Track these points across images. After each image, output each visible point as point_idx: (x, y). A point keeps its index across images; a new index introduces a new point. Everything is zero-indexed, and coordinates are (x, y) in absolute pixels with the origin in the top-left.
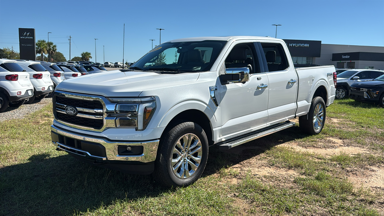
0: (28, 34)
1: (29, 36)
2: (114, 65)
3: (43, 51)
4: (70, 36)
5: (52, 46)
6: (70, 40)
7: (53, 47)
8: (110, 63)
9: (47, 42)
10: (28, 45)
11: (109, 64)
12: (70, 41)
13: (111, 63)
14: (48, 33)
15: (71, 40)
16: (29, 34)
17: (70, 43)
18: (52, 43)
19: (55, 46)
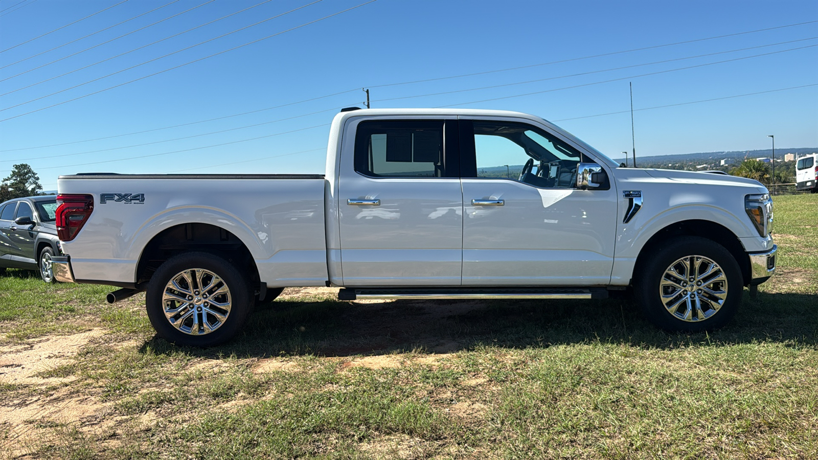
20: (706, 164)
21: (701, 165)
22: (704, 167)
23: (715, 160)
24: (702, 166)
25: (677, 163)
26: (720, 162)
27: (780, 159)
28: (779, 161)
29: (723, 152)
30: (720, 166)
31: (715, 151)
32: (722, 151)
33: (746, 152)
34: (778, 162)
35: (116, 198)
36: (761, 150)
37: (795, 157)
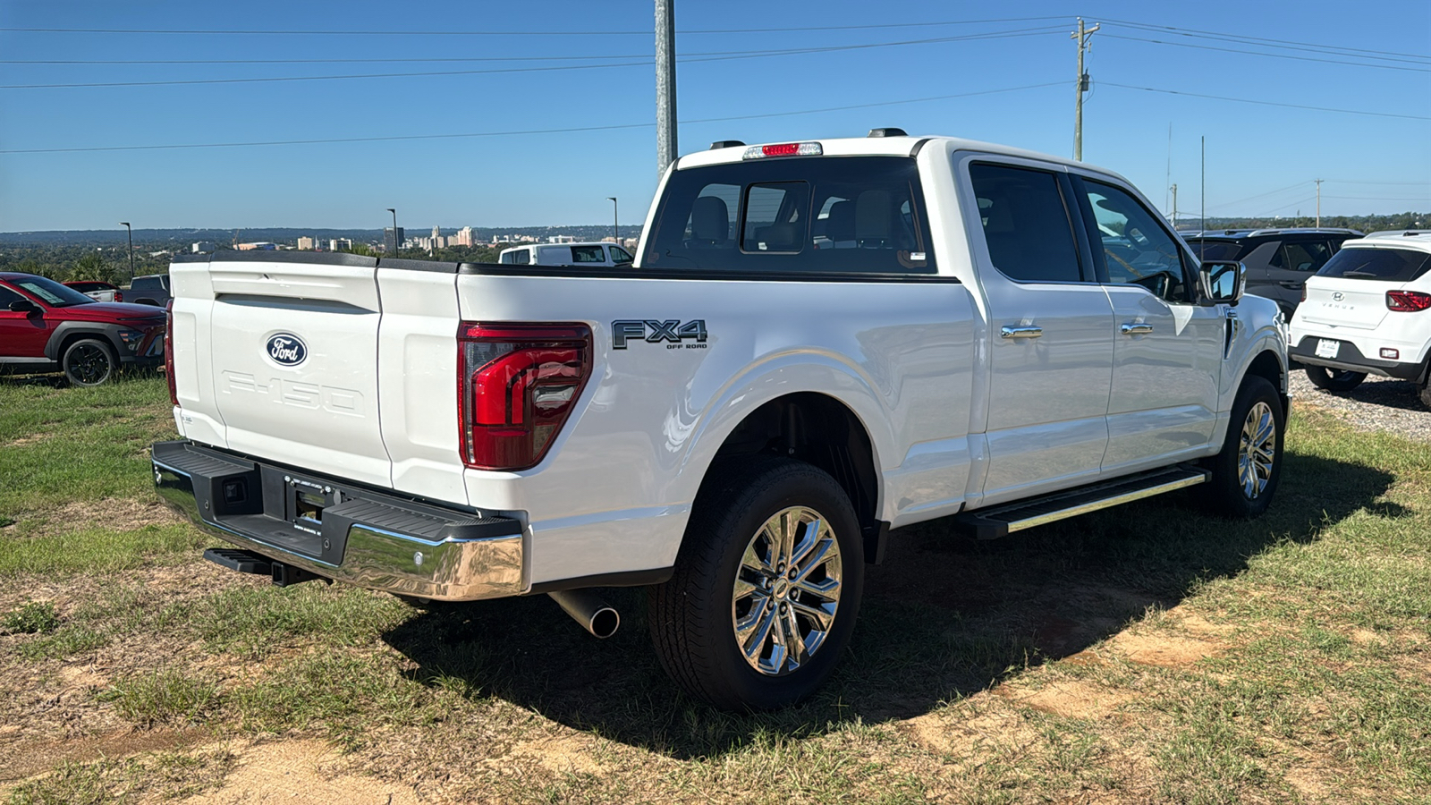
20: (166, 249)
21: (157, 251)
22: (163, 254)
23: (182, 243)
24: (160, 253)
25: (111, 247)
26: (191, 247)
27: (290, 245)
28: (289, 248)
29: (194, 230)
30: (191, 253)
31: (179, 228)
32: (192, 228)
33: (234, 231)
34: (288, 250)
35: (649, 332)
36: (257, 229)
37: (314, 243)
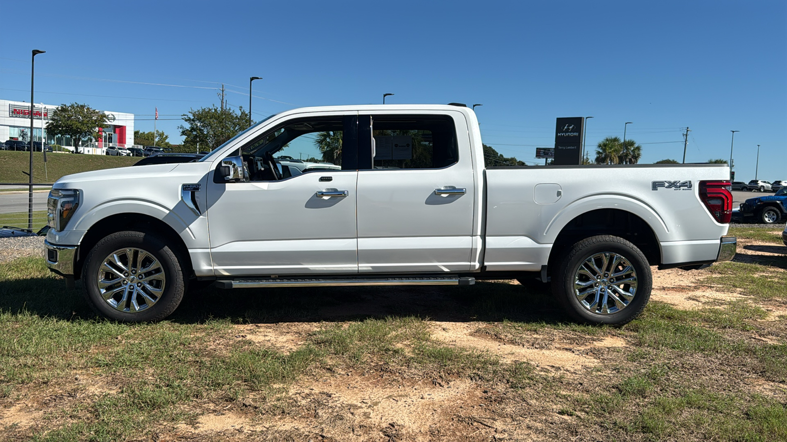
0: (571, 127)
1: (573, 131)
2: (772, 187)
3: (610, 158)
4: (688, 128)
5: (632, 149)
6: (686, 135)
7: (633, 151)
8: (762, 182)
9: (622, 141)
10: (568, 148)
11: (760, 183)
12: (685, 137)
13: (765, 182)
14: (626, 123)
15: (688, 136)
16: (573, 127)
17: (686, 141)
18: (633, 142)
19: (638, 148)
